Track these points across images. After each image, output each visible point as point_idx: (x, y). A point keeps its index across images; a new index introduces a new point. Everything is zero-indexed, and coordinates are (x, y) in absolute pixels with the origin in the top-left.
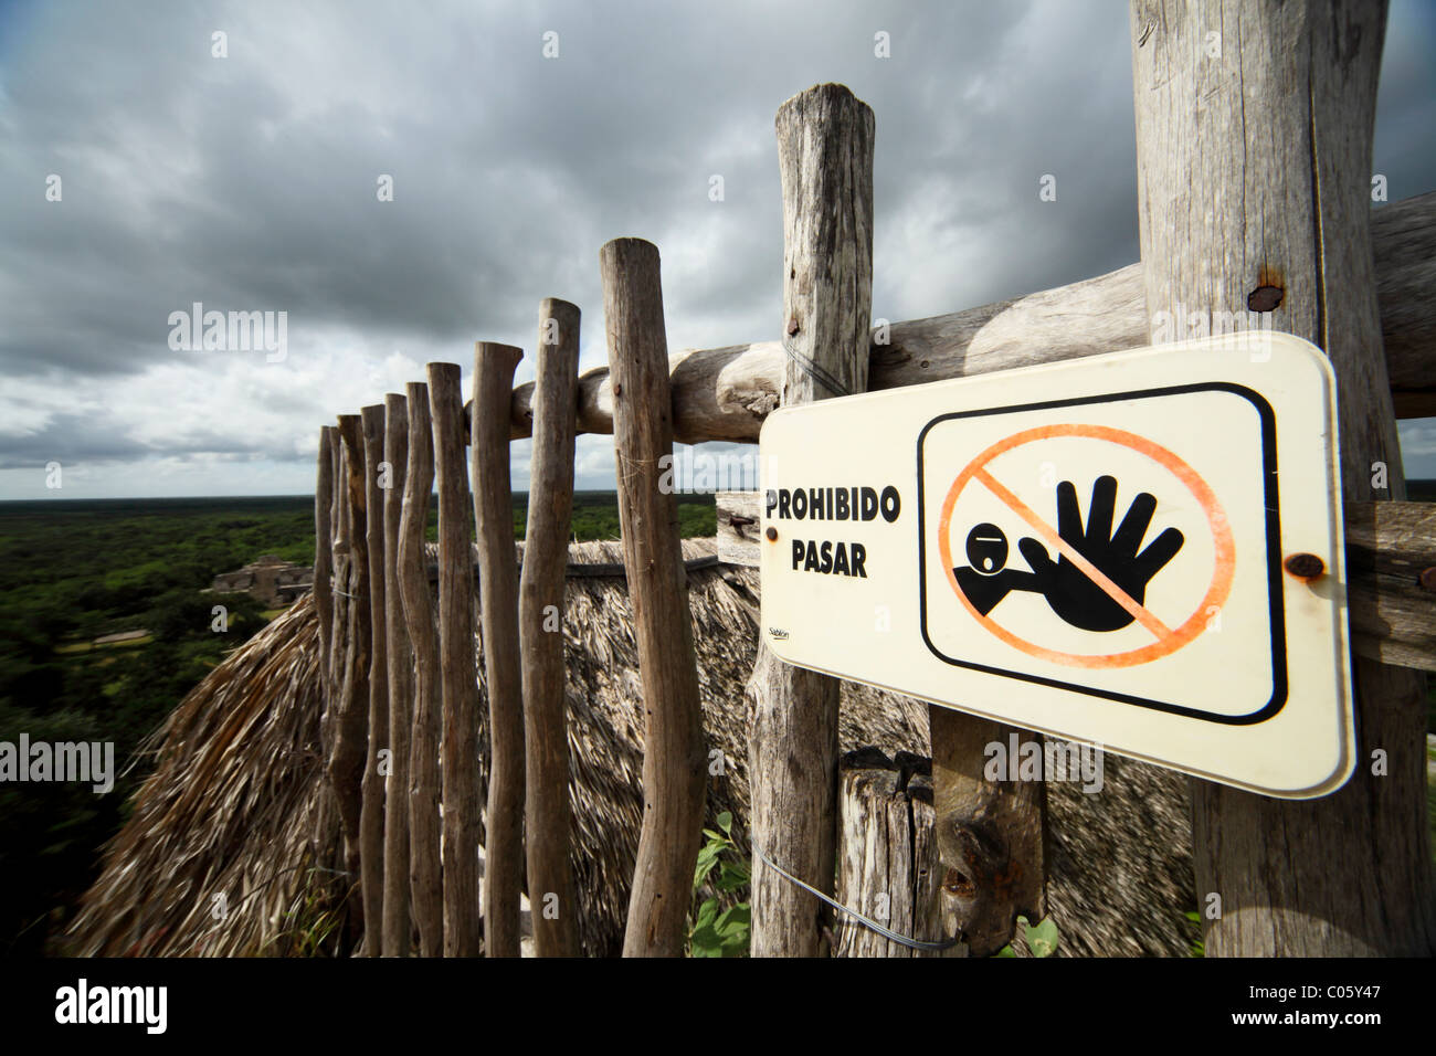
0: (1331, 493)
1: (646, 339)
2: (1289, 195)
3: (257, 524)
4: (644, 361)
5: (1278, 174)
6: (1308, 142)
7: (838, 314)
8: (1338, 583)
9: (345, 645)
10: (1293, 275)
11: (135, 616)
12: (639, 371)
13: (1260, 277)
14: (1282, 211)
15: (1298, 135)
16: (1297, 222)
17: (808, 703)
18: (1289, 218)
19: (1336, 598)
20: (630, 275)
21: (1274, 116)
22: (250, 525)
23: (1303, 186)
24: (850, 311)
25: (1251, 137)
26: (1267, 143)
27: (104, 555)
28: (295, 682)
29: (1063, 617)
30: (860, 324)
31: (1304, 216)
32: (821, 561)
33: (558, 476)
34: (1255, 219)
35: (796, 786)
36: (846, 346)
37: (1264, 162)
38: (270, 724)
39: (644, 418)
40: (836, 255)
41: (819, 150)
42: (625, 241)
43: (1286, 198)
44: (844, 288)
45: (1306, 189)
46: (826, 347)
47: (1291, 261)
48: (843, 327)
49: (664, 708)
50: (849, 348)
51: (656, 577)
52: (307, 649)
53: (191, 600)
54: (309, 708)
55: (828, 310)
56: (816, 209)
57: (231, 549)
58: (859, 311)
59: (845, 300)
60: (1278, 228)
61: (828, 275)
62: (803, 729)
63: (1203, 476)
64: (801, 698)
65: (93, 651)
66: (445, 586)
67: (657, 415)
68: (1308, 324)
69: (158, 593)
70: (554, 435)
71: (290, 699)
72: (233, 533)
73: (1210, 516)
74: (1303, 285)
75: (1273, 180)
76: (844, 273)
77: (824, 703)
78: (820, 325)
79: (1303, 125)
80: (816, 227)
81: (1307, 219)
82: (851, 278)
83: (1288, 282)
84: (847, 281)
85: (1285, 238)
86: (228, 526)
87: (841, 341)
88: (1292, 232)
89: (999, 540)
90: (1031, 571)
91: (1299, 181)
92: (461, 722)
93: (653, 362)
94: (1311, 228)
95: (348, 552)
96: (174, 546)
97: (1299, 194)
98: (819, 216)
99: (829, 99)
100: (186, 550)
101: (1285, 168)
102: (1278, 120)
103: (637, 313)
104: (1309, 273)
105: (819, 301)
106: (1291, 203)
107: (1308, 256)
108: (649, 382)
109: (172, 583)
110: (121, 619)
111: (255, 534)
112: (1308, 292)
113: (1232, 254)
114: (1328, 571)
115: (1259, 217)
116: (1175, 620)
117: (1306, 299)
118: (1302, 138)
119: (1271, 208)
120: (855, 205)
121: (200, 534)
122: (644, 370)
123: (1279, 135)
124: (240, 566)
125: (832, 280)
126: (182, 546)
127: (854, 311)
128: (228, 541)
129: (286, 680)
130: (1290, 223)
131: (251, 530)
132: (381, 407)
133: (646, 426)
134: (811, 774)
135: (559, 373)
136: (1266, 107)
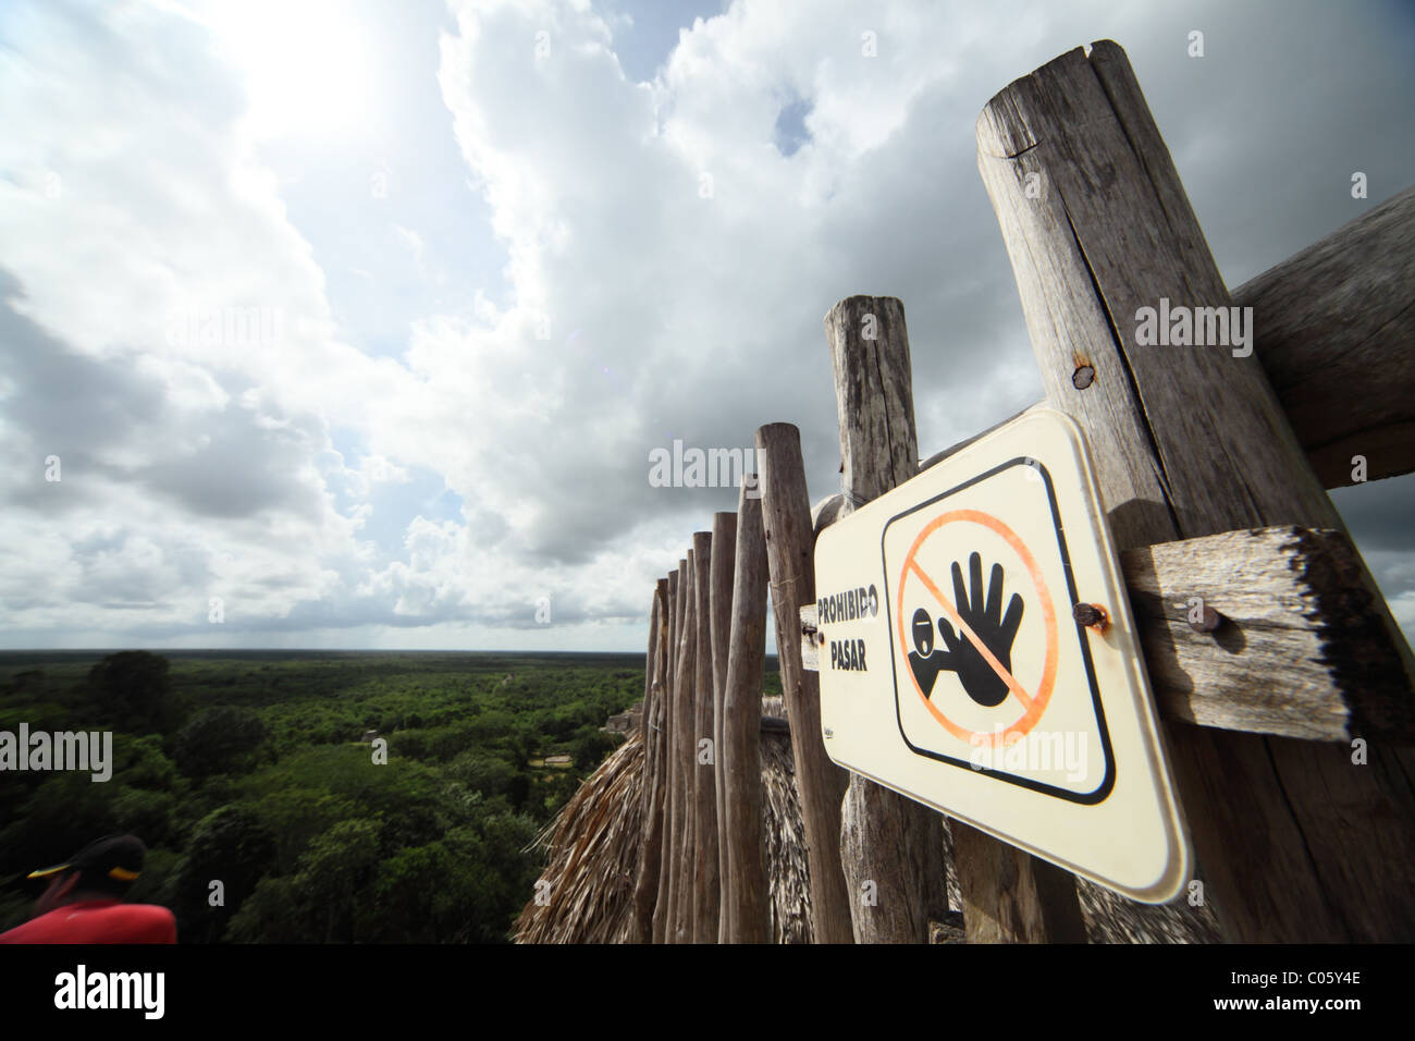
0: (1099, 541)
1: (784, 492)
2: (1075, 296)
3: (634, 675)
4: (783, 510)
5: (1061, 284)
6: (1079, 254)
7: (871, 450)
8: (1125, 633)
9: (653, 775)
10: (1096, 354)
11: (566, 744)
12: (780, 518)
13: (1074, 360)
14: (1073, 309)
15: (1068, 252)
16: (1087, 312)
17: (883, 824)
18: (1080, 312)
19: (1125, 648)
20: (772, 448)
21: (1047, 247)
22: (630, 676)
23: (1083, 285)
24: (883, 446)
25: (1038, 264)
26: (1048, 265)
27: (557, 692)
28: (625, 807)
29: (970, 694)
30: (896, 454)
31: (1091, 307)
32: (845, 659)
33: (751, 612)
34: (1058, 319)
35: (877, 925)
36: (882, 473)
37: (1051, 278)
38: (607, 842)
39: (787, 554)
40: (864, 408)
41: (844, 341)
42: (767, 426)
43: (1072, 298)
44: (875, 430)
45: (1087, 288)
46: (861, 478)
47: (1092, 344)
48: (877, 459)
49: (819, 845)
50: (886, 476)
51: (804, 700)
52: (635, 778)
53: (594, 735)
54: (632, 834)
55: (860, 449)
56: (845, 380)
57: (619, 695)
58: (893, 445)
59: (877, 439)
60: (1074, 321)
61: (857, 423)
62: (880, 856)
63: (1025, 542)
64: (875, 817)
65: (544, 768)
66: (699, 717)
67: (798, 552)
68: (1120, 390)
69: (578, 727)
70: (748, 578)
71: (621, 821)
72: (620, 681)
73: (1033, 576)
74: (1107, 360)
75: (1060, 288)
76: (874, 419)
77: (904, 831)
78: (855, 462)
79: (1071, 245)
80: (846, 392)
81: (1094, 308)
82: (881, 422)
83: (1094, 361)
84: (877, 424)
85: (1082, 327)
86: (618, 676)
87: (877, 471)
88: (1085, 321)
89: (928, 623)
90: (947, 650)
91: (1079, 283)
92: (709, 859)
93: (791, 509)
94: (1102, 314)
95: (659, 690)
96: (589, 689)
97: (1082, 292)
98: (847, 384)
99: (847, 309)
100: (595, 694)
101: (1065, 278)
102: (1051, 248)
103: (777, 474)
104: (1109, 349)
105: (852, 444)
106: (1078, 301)
107: (1104, 335)
108: (789, 526)
109: (586, 720)
110: (558, 745)
111: (633, 685)
112: (1113, 364)
113: (1054, 348)
114: (1112, 620)
115: (1060, 316)
116: (1032, 690)
117: (1114, 370)
118: (1073, 254)
119: (1065, 309)
120: (881, 368)
121: (603, 682)
122: (784, 517)
123: (1055, 258)
124: (622, 711)
125: (861, 427)
126: (593, 690)
127: (887, 445)
128: (617, 688)
129: (620, 803)
130: (1082, 315)
131: (630, 681)
132: (677, 571)
133: (788, 562)
134: (892, 915)
135: (751, 529)
136: (1040, 242)
